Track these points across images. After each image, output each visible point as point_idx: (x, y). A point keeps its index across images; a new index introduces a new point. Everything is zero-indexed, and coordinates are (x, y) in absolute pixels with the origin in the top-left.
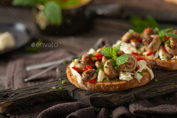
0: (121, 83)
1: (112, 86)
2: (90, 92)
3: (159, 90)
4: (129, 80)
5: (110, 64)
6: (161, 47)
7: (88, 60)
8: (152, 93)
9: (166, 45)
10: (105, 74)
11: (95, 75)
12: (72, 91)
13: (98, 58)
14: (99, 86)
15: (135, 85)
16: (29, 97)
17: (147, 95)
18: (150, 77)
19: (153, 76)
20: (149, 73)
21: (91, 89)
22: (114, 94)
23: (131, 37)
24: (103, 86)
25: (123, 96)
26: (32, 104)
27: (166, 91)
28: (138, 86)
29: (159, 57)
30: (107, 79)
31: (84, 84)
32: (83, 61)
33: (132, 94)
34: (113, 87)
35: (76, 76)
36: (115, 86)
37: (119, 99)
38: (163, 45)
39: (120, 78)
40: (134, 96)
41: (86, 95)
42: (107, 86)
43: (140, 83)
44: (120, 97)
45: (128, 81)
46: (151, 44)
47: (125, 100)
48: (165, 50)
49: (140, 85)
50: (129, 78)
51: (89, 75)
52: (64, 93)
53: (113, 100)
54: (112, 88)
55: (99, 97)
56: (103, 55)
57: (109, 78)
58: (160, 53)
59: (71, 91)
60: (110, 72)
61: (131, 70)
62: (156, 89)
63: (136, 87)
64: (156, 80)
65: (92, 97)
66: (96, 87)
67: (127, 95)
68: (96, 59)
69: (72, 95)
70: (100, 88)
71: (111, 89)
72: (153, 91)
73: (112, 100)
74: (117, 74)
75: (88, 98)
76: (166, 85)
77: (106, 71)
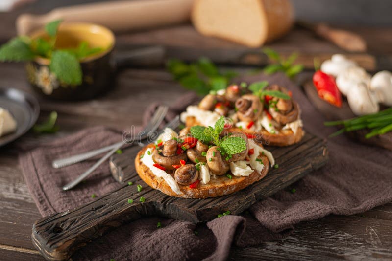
0: (239, 180)
1: (226, 187)
2: (192, 202)
3: (284, 180)
4: (248, 175)
5: (218, 154)
6: (264, 113)
7: (175, 149)
8: (277, 186)
9: (272, 110)
10: (210, 170)
11: (197, 173)
12: (162, 203)
13: (190, 144)
14: (207, 190)
15: (255, 179)
16: (98, 225)
17: (271, 191)
18: (270, 163)
19: (273, 162)
20: (268, 159)
21: (193, 196)
22: (231, 199)
23: (215, 102)
24: (213, 190)
25: (242, 200)
26: (101, 235)
27: (292, 179)
28: (258, 181)
29: (263, 128)
30: (214, 176)
31: (181, 190)
32: (168, 152)
33: (253, 194)
34: (228, 189)
35: (162, 178)
36: (230, 187)
37: (238, 205)
38: (266, 109)
39: (235, 174)
40: (255, 197)
41: (188, 208)
42: (220, 188)
43: (260, 176)
44: (239, 202)
45: (246, 177)
46: (250, 110)
47: (246, 205)
48: (271, 118)
49: (261, 178)
50: (249, 172)
51: (188, 176)
52: (147, 207)
55: (211, 207)
56: (197, 140)
57: (216, 175)
58: (265, 122)
59: (160, 202)
60: (220, 166)
61: (244, 157)
62: (281, 179)
63: (256, 182)
64: (277, 166)
65: (199, 210)
67: (247, 197)
68: (188, 146)
69: (161, 208)
70: (209, 193)
71: (225, 192)
74: (228, 168)
75: (194, 211)
76: (292, 171)
77: (213, 166)
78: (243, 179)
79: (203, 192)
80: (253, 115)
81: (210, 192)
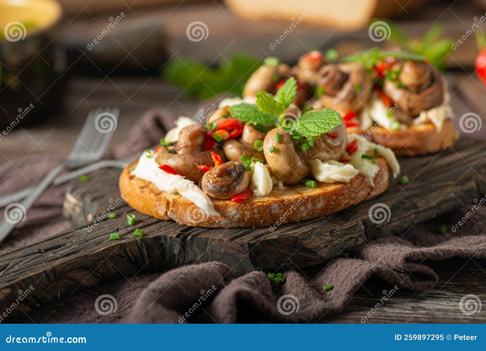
3: (421, 204)
6: (376, 94)
7: (200, 140)
8: (409, 213)
9: (390, 87)
12: (178, 236)
13: (230, 132)
14: (268, 206)
15: (362, 194)
16: (54, 270)
17: (396, 221)
18: (390, 171)
21: (239, 221)
22: (314, 225)
23: (276, 79)
24: (279, 205)
25: (338, 229)
26: (59, 296)
27: (438, 206)
28: (368, 199)
30: (281, 185)
31: (216, 207)
32: (186, 147)
33: (360, 223)
34: (309, 206)
35: (177, 193)
36: (314, 199)
37: (330, 238)
38: (378, 88)
39: (321, 178)
40: (363, 227)
41: (232, 240)
43: (372, 189)
44: (332, 232)
45: (344, 183)
47: (346, 241)
49: (374, 194)
51: (228, 179)
53: (315, 242)
54: (306, 208)
55: (276, 237)
56: (244, 124)
57: (284, 185)
61: (338, 155)
62: (415, 200)
63: (365, 201)
64: (405, 179)
65: (253, 242)
66: (256, 211)
67: (347, 225)
69: (177, 249)
70: (270, 213)
71: (304, 213)
72: (409, 209)
73: (314, 244)
74: (307, 168)
75: (242, 246)
76: (436, 189)
78: (339, 186)
79: (259, 211)
80: (353, 97)
81: (273, 212)
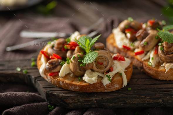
3: (128, 101)
4: (92, 83)
8: (120, 103)
9: (160, 48)
11: (59, 67)
15: (100, 90)
17: (112, 104)
18: (122, 83)
21: (51, 82)
23: (127, 27)
24: (62, 83)
28: (103, 92)
30: (71, 75)
32: (56, 47)
33: (94, 99)
37: (77, 102)
40: (96, 102)
41: (43, 88)
45: (90, 84)
47: (85, 104)
49: (106, 91)
51: (51, 66)
53: (69, 101)
54: (72, 87)
55: (55, 94)
56: (78, 45)
57: (74, 75)
63: (101, 92)
65: (48, 92)
66: (55, 81)
67: (87, 99)
68: (69, 48)
70: (60, 84)
72: (121, 101)
73: (68, 101)
76: (138, 98)
